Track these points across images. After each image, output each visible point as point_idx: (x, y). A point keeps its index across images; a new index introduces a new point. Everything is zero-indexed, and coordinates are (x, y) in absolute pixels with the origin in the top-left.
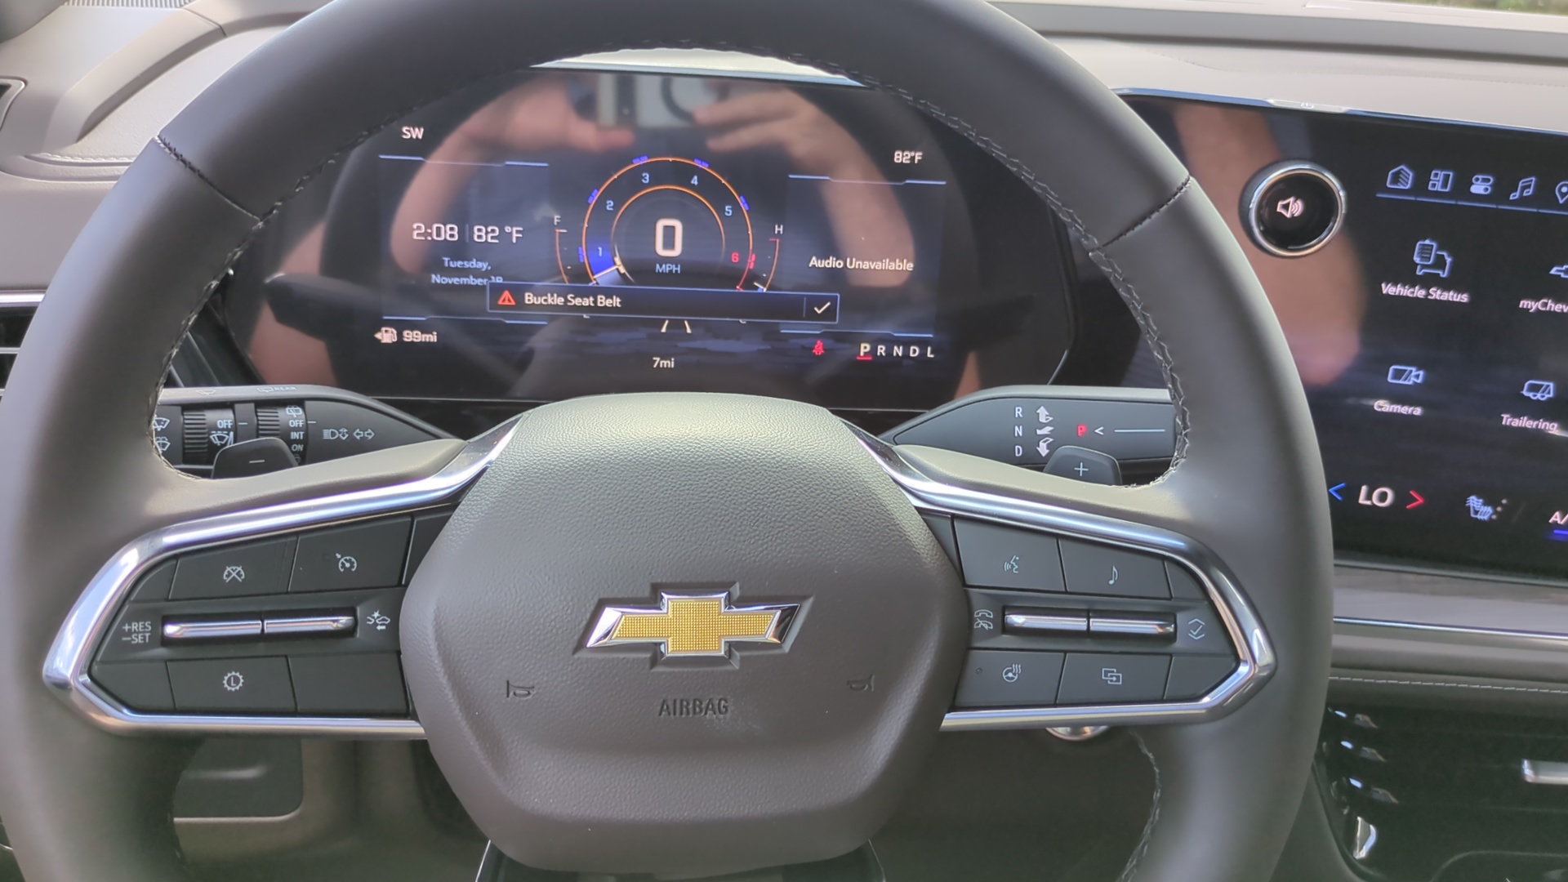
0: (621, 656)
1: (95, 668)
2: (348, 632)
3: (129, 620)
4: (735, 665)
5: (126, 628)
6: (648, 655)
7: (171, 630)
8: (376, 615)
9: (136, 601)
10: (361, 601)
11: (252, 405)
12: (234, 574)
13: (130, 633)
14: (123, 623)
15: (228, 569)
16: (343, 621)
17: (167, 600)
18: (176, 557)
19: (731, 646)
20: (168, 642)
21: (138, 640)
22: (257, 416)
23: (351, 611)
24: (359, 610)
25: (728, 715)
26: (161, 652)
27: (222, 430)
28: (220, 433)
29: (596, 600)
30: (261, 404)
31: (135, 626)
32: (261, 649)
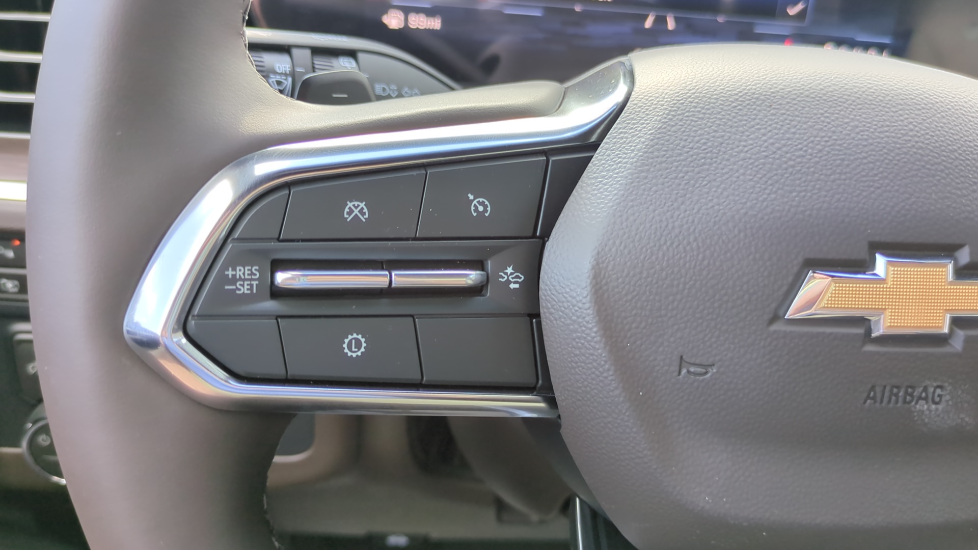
0: (828, 330)
1: (192, 323)
2: (476, 291)
3: (233, 263)
4: (957, 344)
5: (230, 273)
6: (860, 331)
7: (282, 278)
8: (510, 270)
9: (239, 239)
10: (495, 251)
11: (308, 52)
12: (356, 211)
13: (234, 280)
14: (225, 267)
15: (350, 205)
16: (471, 277)
17: (278, 240)
18: (288, 185)
19: (958, 322)
20: (277, 293)
21: (245, 290)
22: (313, 63)
23: (478, 265)
24: (489, 264)
25: (940, 407)
26: (271, 305)
27: (281, 74)
28: (278, 78)
29: (800, 259)
30: (317, 51)
31: (240, 271)
32: (384, 306)
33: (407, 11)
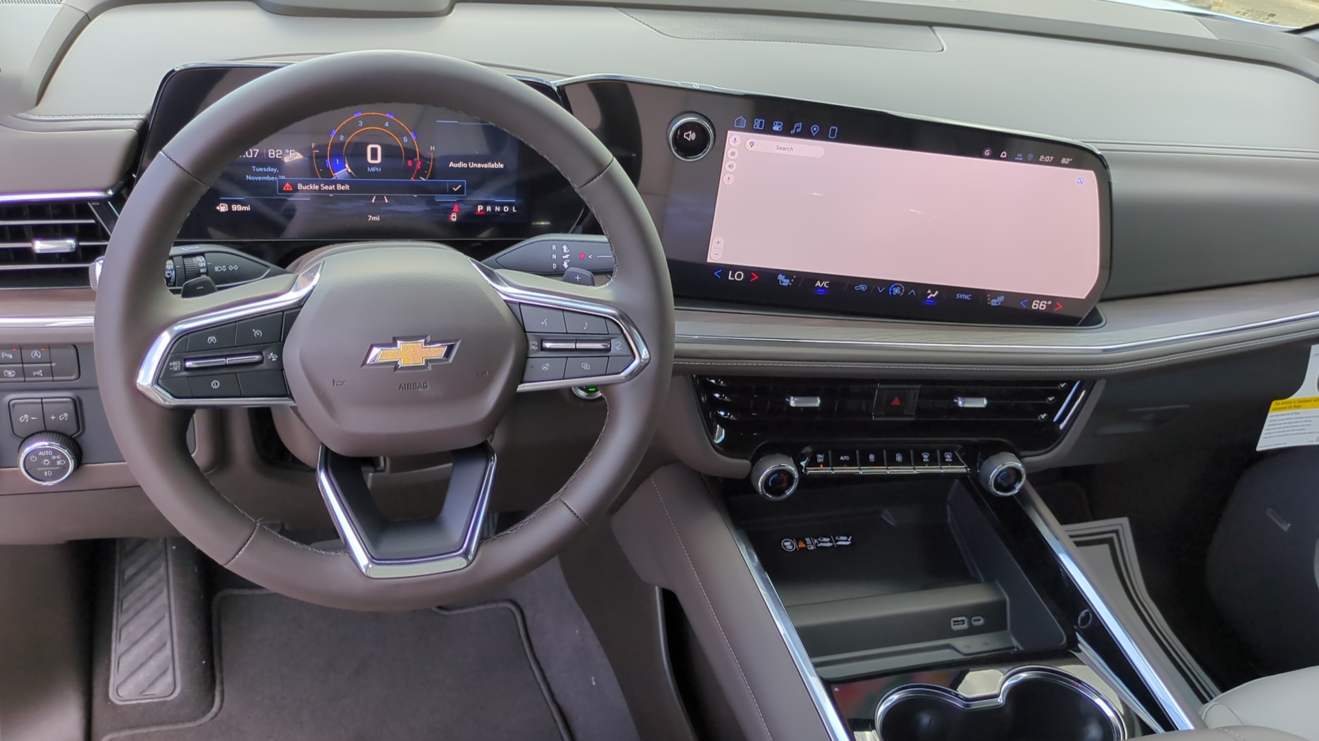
0: (382, 367)
1: (160, 381)
2: (260, 362)
3: (171, 360)
4: (430, 368)
5: (171, 364)
6: (393, 366)
7: (189, 364)
8: (272, 354)
9: (173, 353)
10: (264, 349)
11: (181, 257)
12: (212, 340)
13: (172, 366)
14: (169, 363)
15: (209, 338)
16: (257, 358)
17: (186, 352)
18: (188, 334)
19: (427, 361)
20: (187, 369)
21: (176, 369)
22: (184, 264)
23: (260, 353)
24: (264, 353)
25: (428, 389)
26: (185, 373)
27: (169, 270)
28: (168, 272)
29: (370, 345)
30: (185, 256)
31: (174, 363)
32: (224, 371)
33: (230, 203)
